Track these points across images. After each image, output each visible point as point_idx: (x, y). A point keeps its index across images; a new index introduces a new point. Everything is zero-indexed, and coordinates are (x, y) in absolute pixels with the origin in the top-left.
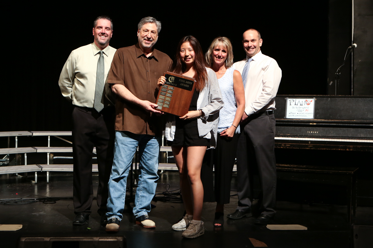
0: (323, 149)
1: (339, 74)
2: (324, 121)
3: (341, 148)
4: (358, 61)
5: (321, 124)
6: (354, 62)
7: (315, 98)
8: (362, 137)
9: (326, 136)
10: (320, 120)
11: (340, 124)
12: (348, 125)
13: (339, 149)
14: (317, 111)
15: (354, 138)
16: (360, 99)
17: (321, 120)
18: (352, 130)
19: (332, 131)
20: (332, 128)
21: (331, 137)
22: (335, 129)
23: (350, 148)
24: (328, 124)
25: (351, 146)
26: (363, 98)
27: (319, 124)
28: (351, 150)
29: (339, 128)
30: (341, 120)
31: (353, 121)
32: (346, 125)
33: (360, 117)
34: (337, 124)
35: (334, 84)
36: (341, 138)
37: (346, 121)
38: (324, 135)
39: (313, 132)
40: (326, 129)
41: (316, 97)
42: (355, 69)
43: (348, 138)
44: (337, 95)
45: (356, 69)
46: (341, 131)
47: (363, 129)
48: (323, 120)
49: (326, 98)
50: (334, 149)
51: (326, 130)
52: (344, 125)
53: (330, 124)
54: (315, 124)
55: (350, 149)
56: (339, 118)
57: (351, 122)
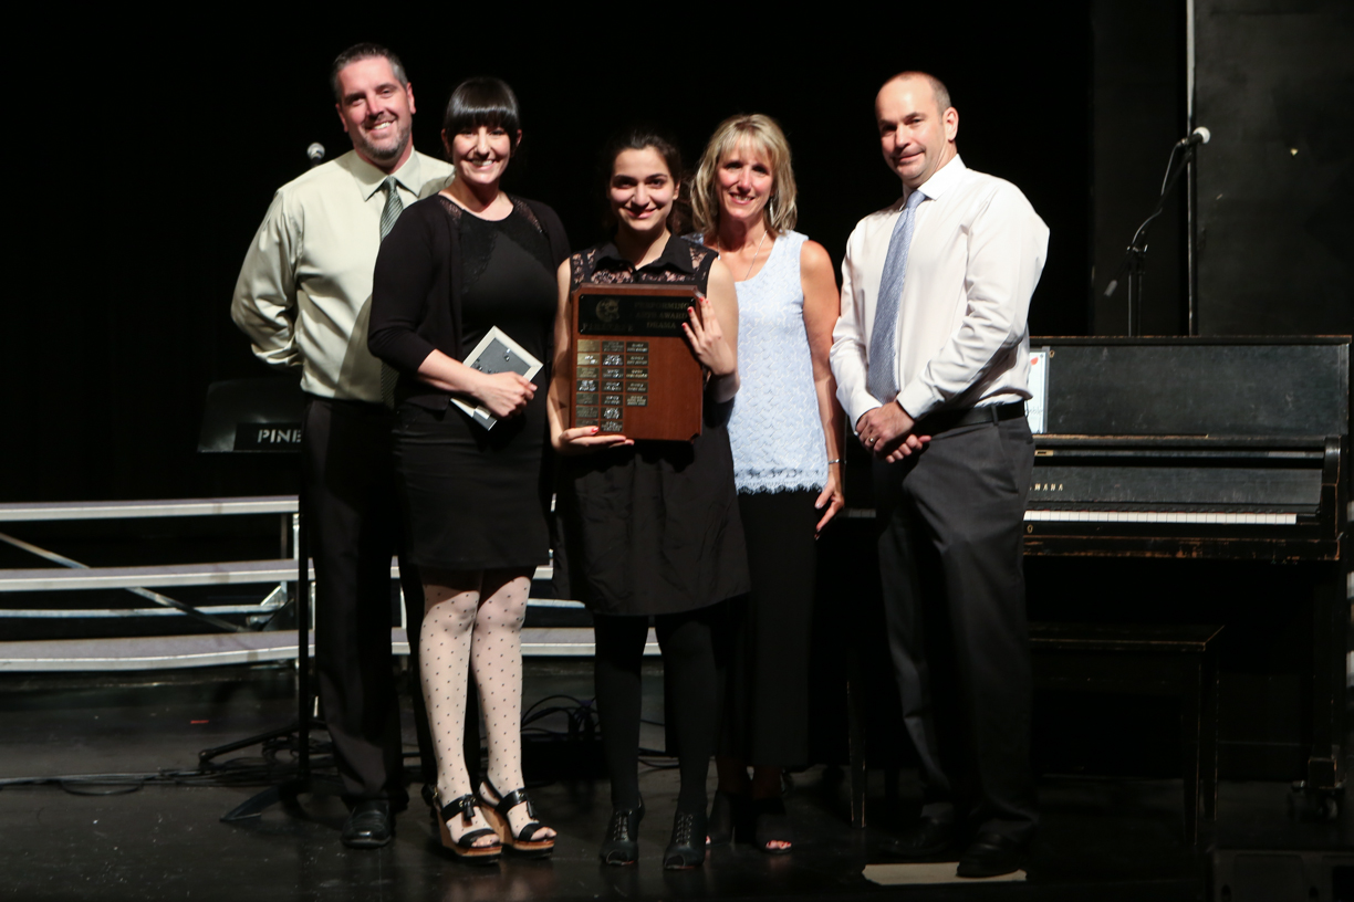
0: (1083, 554)
1: (1142, 252)
2: (1085, 441)
3: (1156, 547)
4: (1211, 197)
5: (1074, 453)
6: (1199, 200)
7: (1048, 348)
8: (1234, 501)
9: (1092, 502)
10: (1068, 437)
11: (1148, 454)
12: (1182, 454)
13: (1148, 555)
14: (1059, 401)
15: (1207, 507)
16: (1226, 350)
17: (1073, 437)
18: (1195, 474)
19: (1119, 482)
20: (1117, 470)
21: (1116, 506)
22: (1130, 471)
23: (1188, 549)
24: (1103, 453)
25: (1195, 541)
26: (1237, 348)
27: (1066, 453)
28: (1194, 555)
29: (1144, 470)
30: (1152, 438)
31: (1199, 438)
32: (1175, 454)
33: (1228, 424)
34: (1140, 454)
35: (1121, 290)
36: (1153, 507)
37: (1171, 441)
38: (1085, 499)
39: (1042, 487)
40: (1095, 472)
41: (1053, 345)
42: (1201, 229)
43: (1180, 507)
44: (1135, 333)
45: (1205, 232)
46: (1151, 479)
47: (1242, 470)
48: (1081, 437)
49: (1090, 348)
50: (1128, 554)
51: (1094, 477)
52: (1165, 454)
53: (1112, 453)
54: (1050, 453)
55: (1191, 552)
56: (1145, 427)
57: (1192, 444)
